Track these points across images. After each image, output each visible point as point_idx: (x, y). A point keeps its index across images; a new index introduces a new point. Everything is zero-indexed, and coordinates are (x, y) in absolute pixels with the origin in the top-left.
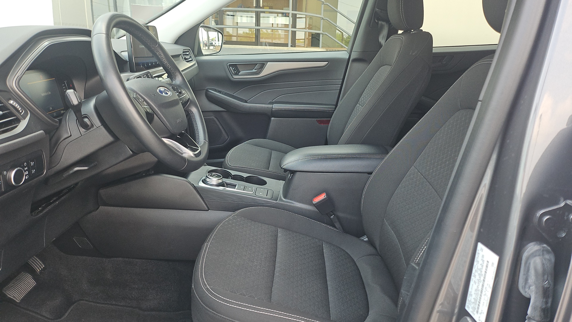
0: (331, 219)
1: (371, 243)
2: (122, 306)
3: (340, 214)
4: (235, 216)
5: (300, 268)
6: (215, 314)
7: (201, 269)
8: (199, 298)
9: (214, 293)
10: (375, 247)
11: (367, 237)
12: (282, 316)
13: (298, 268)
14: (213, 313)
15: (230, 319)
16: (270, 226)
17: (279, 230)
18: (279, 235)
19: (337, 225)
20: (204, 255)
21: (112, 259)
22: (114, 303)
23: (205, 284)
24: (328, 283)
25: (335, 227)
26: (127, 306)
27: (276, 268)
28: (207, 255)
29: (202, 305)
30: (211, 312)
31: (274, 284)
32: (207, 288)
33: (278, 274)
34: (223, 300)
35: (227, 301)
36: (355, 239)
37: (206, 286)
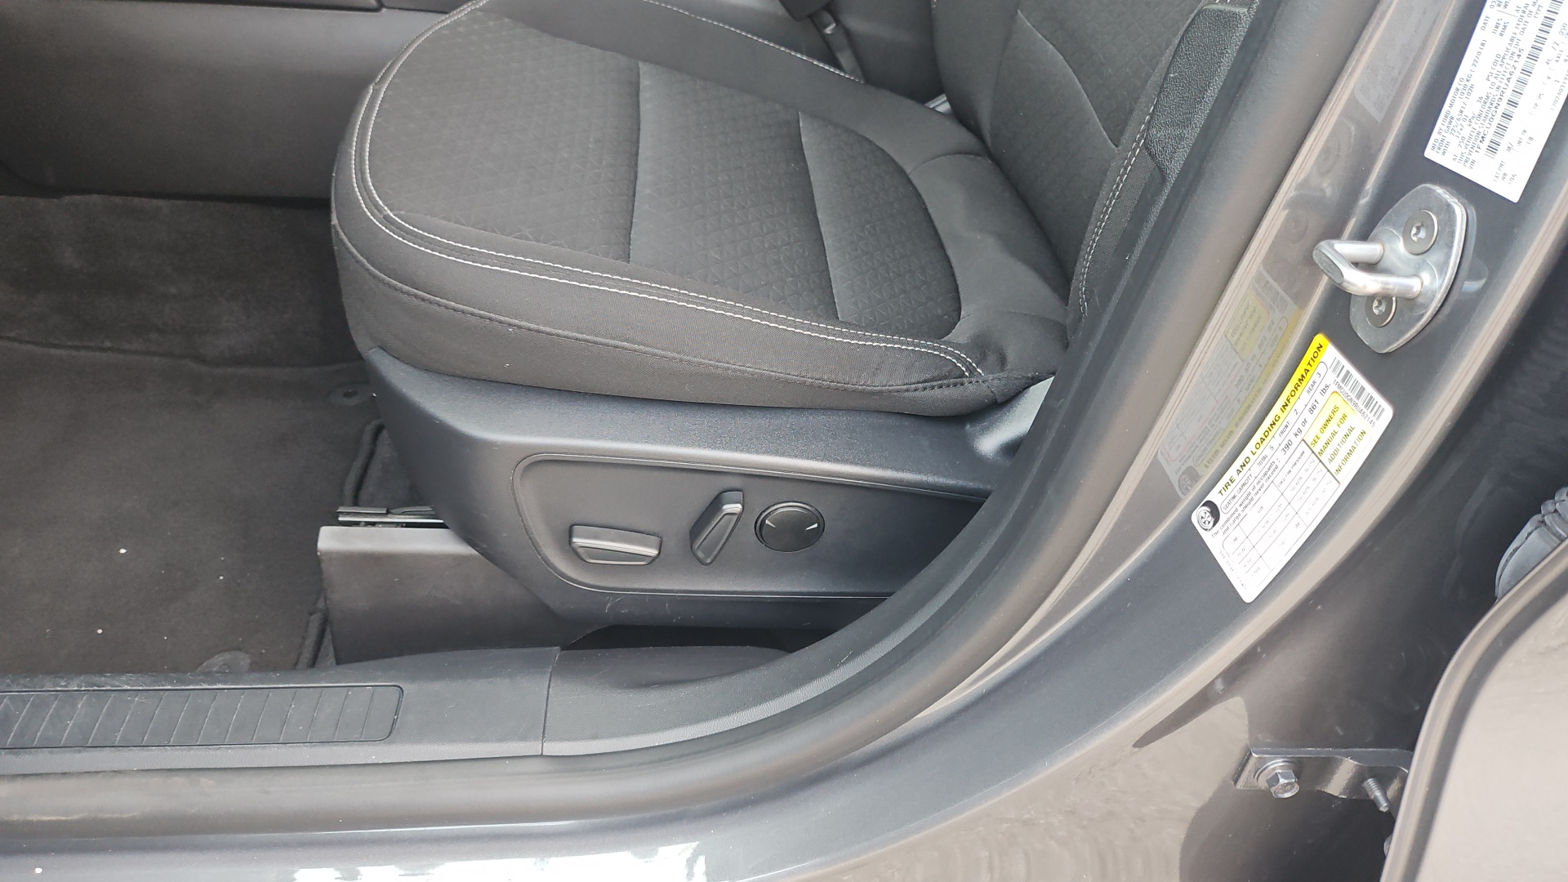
0: (824, 37)
1: (963, 116)
2: (135, 352)
3: (855, 24)
4: (479, 13)
5: (726, 178)
6: (423, 300)
7: (358, 160)
8: (359, 256)
9: (411, 228)
10: (974, 129)
11: (949, 100)
12: (673, 298)
13: (719, 178)
14: (416, 296)
15: (482, 312)
16: (609, 53)
17: (644, 68)
18: (645, 82)
19: (845, 58)
20: (366, 118)
21: (67, 199)
22: (108, 344)
23: (376, 205)
24: (823, 229)
25: (838, 66)
26: (154, 354)
27: (640, 175)
28: (379, 120)
29: (375, 277)
30: (408, 293)
31: (634, 220)
32: (386, 217)
33: (648, 191)
34: (451, 250)
35: (462, 253)
36: (909, 104)
37: (380, 210)
